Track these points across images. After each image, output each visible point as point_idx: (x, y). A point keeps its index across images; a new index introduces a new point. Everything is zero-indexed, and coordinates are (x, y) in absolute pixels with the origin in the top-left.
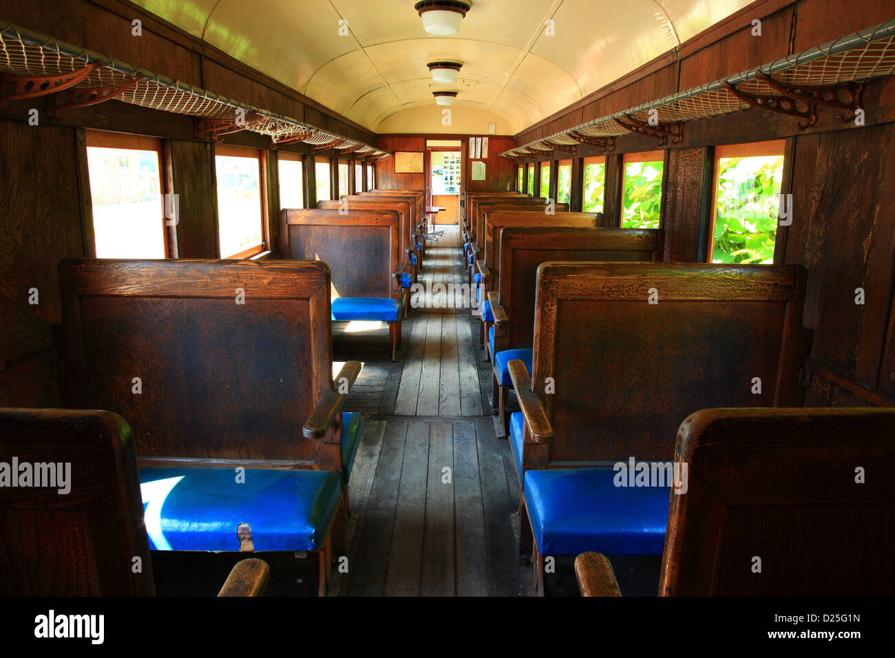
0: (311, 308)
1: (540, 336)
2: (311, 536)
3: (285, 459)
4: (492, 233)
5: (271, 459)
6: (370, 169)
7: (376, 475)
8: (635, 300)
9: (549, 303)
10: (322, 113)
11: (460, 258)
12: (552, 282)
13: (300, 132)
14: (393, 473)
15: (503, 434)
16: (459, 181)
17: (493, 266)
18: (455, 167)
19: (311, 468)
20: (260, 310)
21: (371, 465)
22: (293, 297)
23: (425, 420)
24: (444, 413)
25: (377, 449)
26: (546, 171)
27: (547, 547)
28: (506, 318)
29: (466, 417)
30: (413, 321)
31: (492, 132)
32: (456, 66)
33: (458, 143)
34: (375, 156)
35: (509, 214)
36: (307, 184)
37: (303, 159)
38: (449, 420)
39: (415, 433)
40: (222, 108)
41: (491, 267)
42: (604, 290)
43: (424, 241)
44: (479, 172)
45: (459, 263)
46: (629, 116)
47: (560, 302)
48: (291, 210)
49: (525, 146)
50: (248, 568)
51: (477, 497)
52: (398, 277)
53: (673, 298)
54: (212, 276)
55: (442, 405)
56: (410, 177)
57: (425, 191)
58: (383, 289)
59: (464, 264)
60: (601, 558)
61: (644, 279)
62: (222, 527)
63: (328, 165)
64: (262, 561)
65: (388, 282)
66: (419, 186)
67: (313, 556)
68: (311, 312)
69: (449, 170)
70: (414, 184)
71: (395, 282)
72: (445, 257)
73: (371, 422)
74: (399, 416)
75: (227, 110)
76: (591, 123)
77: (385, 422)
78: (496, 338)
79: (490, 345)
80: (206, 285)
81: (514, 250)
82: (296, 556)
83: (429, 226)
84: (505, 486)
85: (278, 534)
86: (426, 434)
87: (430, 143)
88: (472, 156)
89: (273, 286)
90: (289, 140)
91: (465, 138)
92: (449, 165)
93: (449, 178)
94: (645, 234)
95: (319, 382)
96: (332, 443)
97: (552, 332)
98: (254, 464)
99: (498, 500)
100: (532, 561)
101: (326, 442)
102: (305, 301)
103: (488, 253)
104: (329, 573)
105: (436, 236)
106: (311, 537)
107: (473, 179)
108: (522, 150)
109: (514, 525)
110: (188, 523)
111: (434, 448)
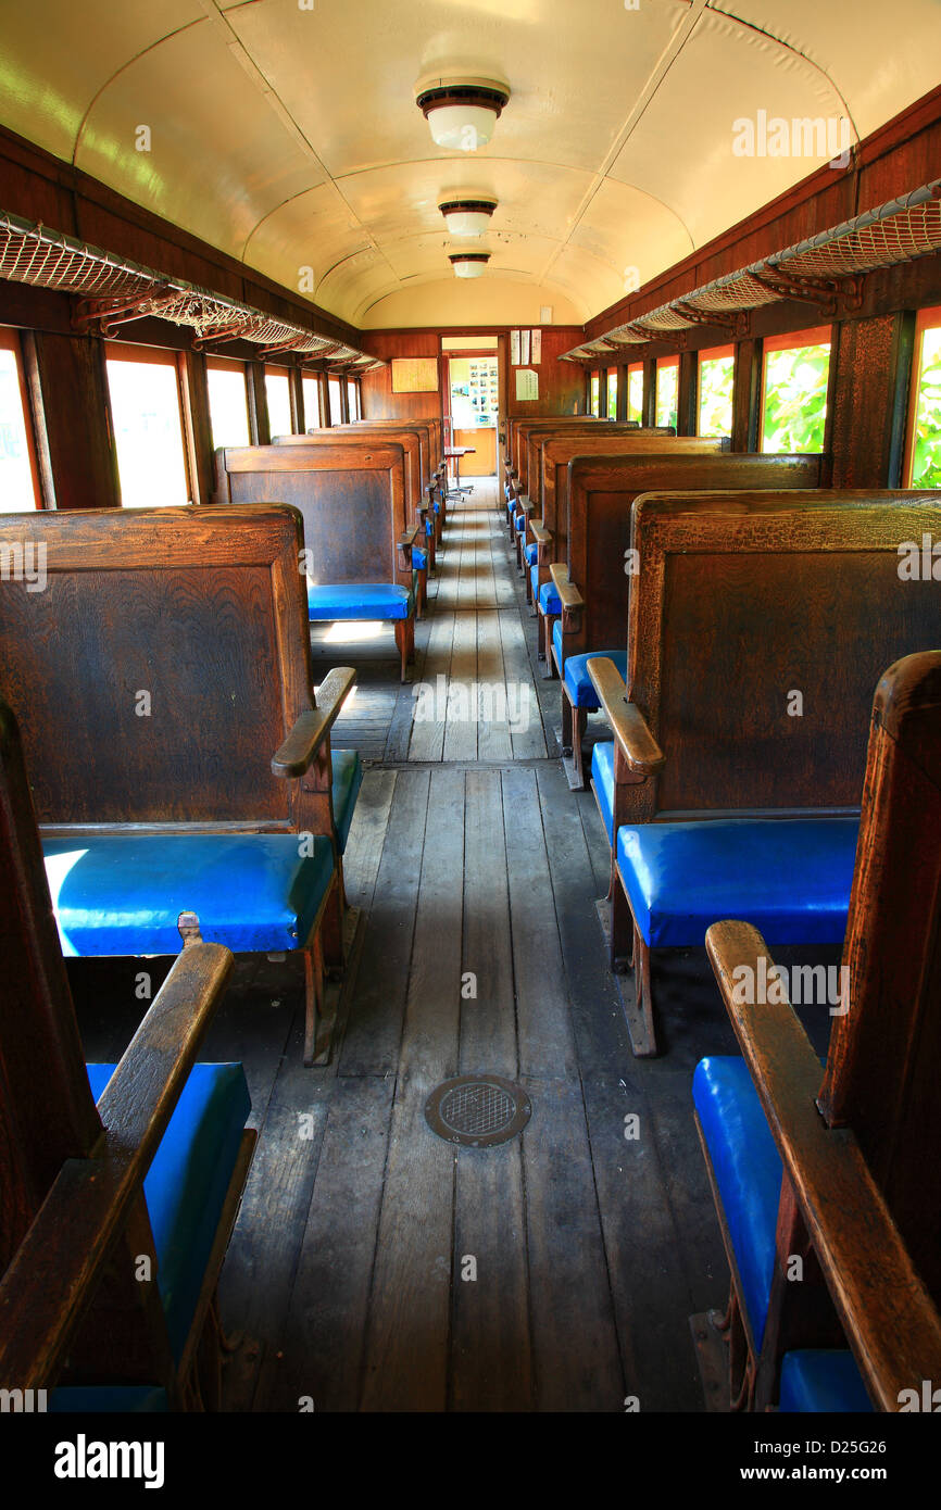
0: (274, 579)
1: (639, 612)
2: (292, 928)
3: (245, 820)
4: (553, 475)
5: (223, 820)
6: (351, 387)
7: (385, 849)
8: (791, 552)
9: (653, 559)
10: (272, 294)
11: (501, 525)
12: (656, 526)
13: (240, 320)
14: (411, 846)
15: (580, 784)
16: (496, 405)
17: (557, 529)
18: (488, 383)
19: (285, 831)
20: (194, 587)
21: (376, 835)
22: (246, 562)
23: (457, 767)
24: (485, 755)
25: (385, 812)
26: (636, 378)
27: (657, 934)
28: (581, 601)
29: (521, 761)
30: (432, 621)
31: (547, 321)
32: (487, 207)
33: (491, 342)
34: (360, 365)
35: (579, 442)
36: (254, 410)
37: (245, 368)
38: (494, 766)
39: (443, 785)
40: (114, 275)
41: (553, 529)
42: (740, 536)
43: (444, 501)
44: (528, 387)
45: (500, 534)
46: (774, 267)
47: (669, 556)
48: (232, 449)
49: (602, 338)
50: (201, 955)
51: (541, 878)
52: (407, 548)
53: (849, 546)
54: (116, 535)
55: (482, 745)
56: (416, 398)
57: (442, 423)
58: (383, 571)
59: (508, 535)
60: (746, 929)
61: (804, 516)
62: (155, 918)
63: (286, 379)
64: (221, 946)
65: (390, 559)
66: (431, 413)
67: (295, 959)
68: (275, 585)
69: (479, 388)
70: (424, 410)
71: (401, 557)
72: (477, 526)
73: (374, 773)
74: (416, 763)
75: (121, 279)
76: (711, 284)
77: (395, 772)
78: (565, 635)
79: (556, 649)
80: (106, 550)
81: (589, 493)
82: (270, 959)
83: (449, 480)
84: (586, 861)
85: (241, 925)
86: (461, 789)
87: (449, 344)
88: (515, 361)
89: (213, 547)
90: (223, 334)
91: (503, 333)
92: (479, 379)
93: (479, 402)
94: (802, 462)
95: (292, 697)
96: (316, 791)
97: (657, 605)
98: (197, 829)
99: (577, 881)
100: (631, 965)
101: (307, 791)
102: (264, 569)
103: (548, 506)
104: (320, 990)
105: (463, 494)
106: (291, 930)
107: (518, 399)
108: (598, 346)
109: (601, 916)
110: (102, 914)
111: (472, 807)
